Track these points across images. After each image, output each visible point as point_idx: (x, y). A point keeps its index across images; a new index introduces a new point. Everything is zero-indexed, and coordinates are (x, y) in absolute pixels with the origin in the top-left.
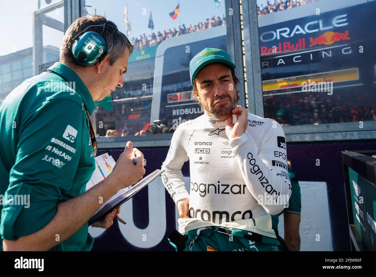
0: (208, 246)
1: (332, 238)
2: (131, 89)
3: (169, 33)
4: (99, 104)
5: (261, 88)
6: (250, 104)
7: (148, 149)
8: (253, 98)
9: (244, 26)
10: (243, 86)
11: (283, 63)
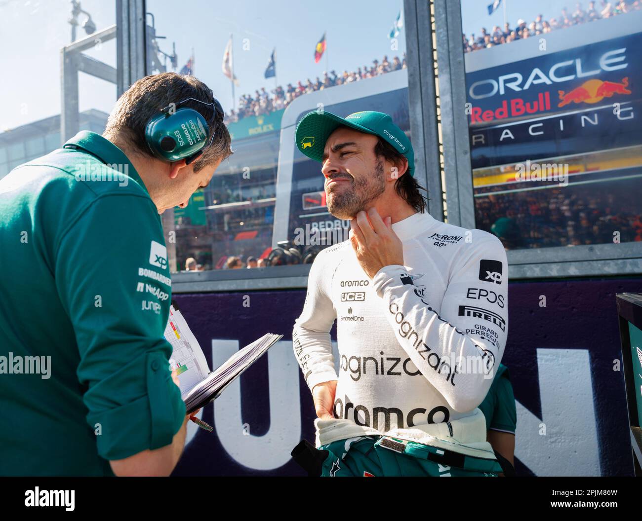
0: (364, 472)
1: (599, 450)
2: (240, 186)
3: (306, 87)
4: (183, 213)
5: (470, 182)
6: (451, 211)
7: (268, 293)
8: (456, 200)
9: (441, 71)
10: (437, 179)
11: (510, 138)
